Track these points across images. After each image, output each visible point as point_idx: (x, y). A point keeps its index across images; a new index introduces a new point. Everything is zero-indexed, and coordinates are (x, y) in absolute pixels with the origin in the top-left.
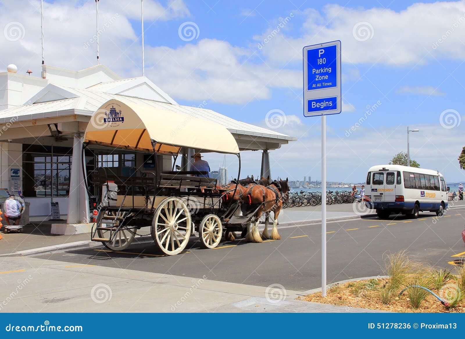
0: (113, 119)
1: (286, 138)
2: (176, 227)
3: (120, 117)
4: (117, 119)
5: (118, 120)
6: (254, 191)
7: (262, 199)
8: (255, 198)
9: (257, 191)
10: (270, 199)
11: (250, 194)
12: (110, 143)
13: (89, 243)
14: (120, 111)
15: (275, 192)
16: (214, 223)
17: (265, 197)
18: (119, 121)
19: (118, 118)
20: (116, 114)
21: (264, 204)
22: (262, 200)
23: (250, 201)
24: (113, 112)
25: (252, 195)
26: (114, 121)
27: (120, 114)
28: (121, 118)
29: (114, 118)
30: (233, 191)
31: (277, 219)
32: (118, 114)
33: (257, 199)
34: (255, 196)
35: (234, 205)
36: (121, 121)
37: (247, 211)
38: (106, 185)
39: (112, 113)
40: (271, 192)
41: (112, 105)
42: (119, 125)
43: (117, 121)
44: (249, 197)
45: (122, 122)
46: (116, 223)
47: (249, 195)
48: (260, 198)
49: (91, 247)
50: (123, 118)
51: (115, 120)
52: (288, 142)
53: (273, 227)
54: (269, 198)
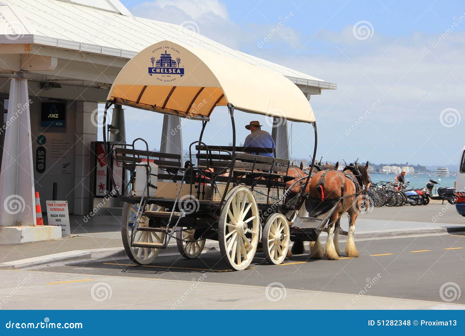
0: (166, 70)
1: (321, 85)
2: (245, 229)
3: (177, 67)
4: (172, 70)
5: (174, 72)
6: (329, 179)
7: (340, 192)
8: (329, 191)
9: (333, 179)
10: (350, 194)
11: (322, 184)
12: (136, 100)
13: (90, 253)
14: (179, 60)
15: (354, 182)
16: (281, 226)
17: (343, 190)
18: (176, 73)
19: (174, 70)
20: (170, 63)
21: (342, 200)
22: (340, 195)
23: (323, 195)
24: (166, 58)
25: (325, 186)
26: (166, 73)
27: (178, 64)
28: (179, 70)
29: (168, 69)
30: (306, 179)
31: (354, 224)
32: (175, 63)
33: (334, 193)
34: (329, 188)
35: (292, 200)
36: (178, 73)
37: (316, 210)
38: (145, 165)
39: (164, 61)
40: (350, 182)
41: (165, 49)
42: (176, 80)
43: (172, 73)
44: (320, 188)
45: (181, 76)
46: (144, 223)
47: (321, 186)
48: (338, 191)
49: (93, 259)
50: (182, 71)
51: (168, 71)
52: (320, 92)
53: (348, 239)
54: (348, 191)
